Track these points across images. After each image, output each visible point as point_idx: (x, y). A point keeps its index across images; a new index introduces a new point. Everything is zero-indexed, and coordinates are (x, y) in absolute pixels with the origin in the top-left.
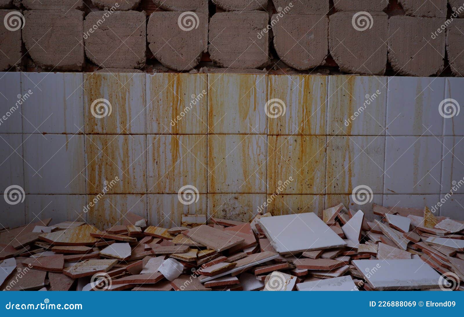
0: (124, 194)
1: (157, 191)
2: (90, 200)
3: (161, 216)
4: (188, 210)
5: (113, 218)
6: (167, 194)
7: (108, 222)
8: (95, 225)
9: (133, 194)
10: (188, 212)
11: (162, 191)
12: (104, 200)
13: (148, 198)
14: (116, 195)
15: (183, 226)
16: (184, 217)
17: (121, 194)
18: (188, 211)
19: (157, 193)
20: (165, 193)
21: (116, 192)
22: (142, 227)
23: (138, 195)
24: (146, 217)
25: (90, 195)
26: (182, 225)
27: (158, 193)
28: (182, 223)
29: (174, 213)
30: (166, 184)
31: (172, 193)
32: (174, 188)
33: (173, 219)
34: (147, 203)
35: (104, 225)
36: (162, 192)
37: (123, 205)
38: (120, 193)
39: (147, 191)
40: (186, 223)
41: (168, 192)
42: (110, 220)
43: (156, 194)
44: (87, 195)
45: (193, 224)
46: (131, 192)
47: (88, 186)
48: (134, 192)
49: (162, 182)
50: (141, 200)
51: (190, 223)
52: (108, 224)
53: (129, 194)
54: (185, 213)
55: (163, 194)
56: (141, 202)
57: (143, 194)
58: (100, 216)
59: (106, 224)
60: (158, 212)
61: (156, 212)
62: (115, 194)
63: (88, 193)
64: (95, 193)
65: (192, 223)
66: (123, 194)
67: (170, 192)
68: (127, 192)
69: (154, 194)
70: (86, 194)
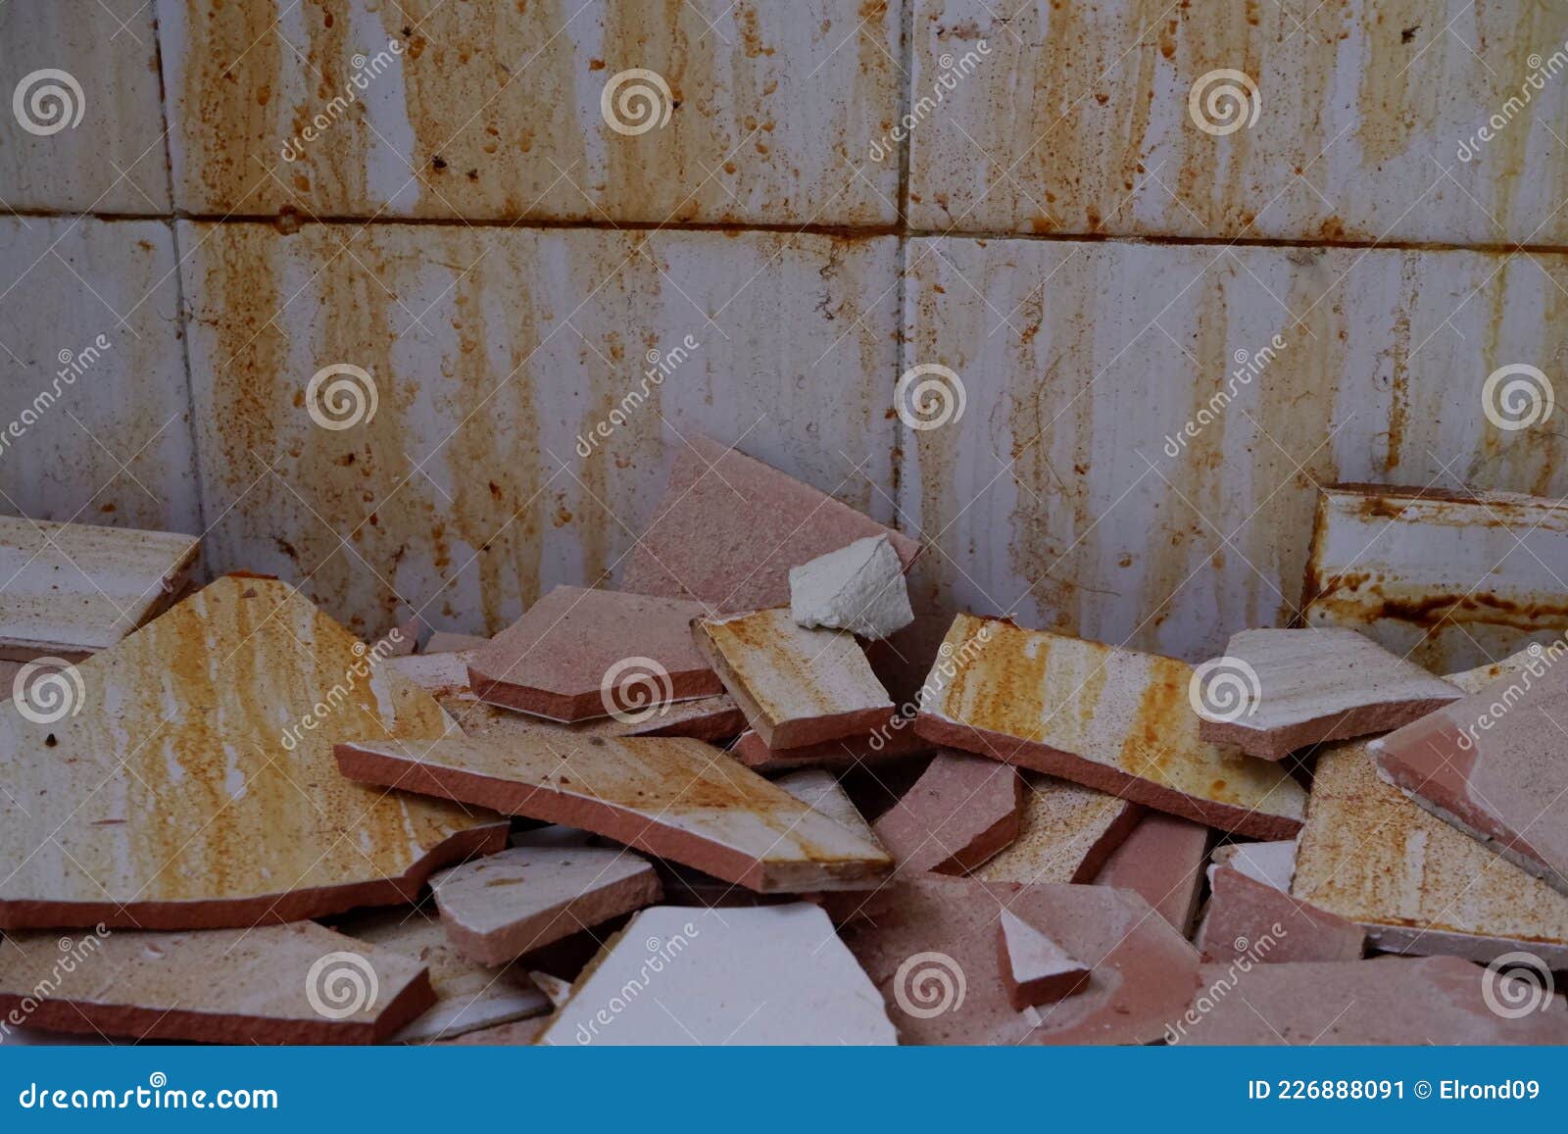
0: (624, 225)
1: (1032, 206)
2: (222, 278)
3: (1062, 489)
4: (1394, 437)
5: (493, 488)
6: (1152, 239)
7: (438, 533)
8: (290, 551)
9: (731, 226)
10: (1392, 461)
11: (1085, 200)
12: (382, 285)
13: (910, 282)
14: (527, 232)
15: (1330, 615)
16: (1355, 523)
17: (587, 223)
18: (1382, 450)
19: (1028, 227)
20: (1127, 226)
21: (531, 203)
22: (872, 631)
23: (795, 245)
24: (881, 492)
25: (218, 230)
26: (1315, 610)
27: (1042, 232)
28: (1324, 586)
29: (1215, 459)
30: (1139, 126)
31: (1219, 230)
32: (1247, 182)
33: (1205, 523)
34: (899, 337)
35: (399, 556)
36: (1094, 220)
37: (616, 354)
38: (581, 213)
39: (902, 194)
40: (1364, 587)
41: (1160, 225)
42: (458, 506)
43: (1011, 233)
44: (182, 224)
45: (1451, 600)
46: (713, 211)
47: (194, 124)
48: (751, 209)
49: (1103, 100)
50: (832, 307)
51: (1414, 587)
52: (441, 548)
53: (686, 223)
54: (1354, 470)
55: (1096, 236)
56: (831, 326)
57: (846, 233)
58: (351, 458)
59: (422, 558)
60: (1030, 444)
61: (1006, 442)
62: (506, 220)
63: (202, 208)
64: (275, 209)
65: (1432, 594)
66: (603, 225)
67: (1191, 222)
68: (665, 205)
69: (989, 233)
70: (168, 218)
